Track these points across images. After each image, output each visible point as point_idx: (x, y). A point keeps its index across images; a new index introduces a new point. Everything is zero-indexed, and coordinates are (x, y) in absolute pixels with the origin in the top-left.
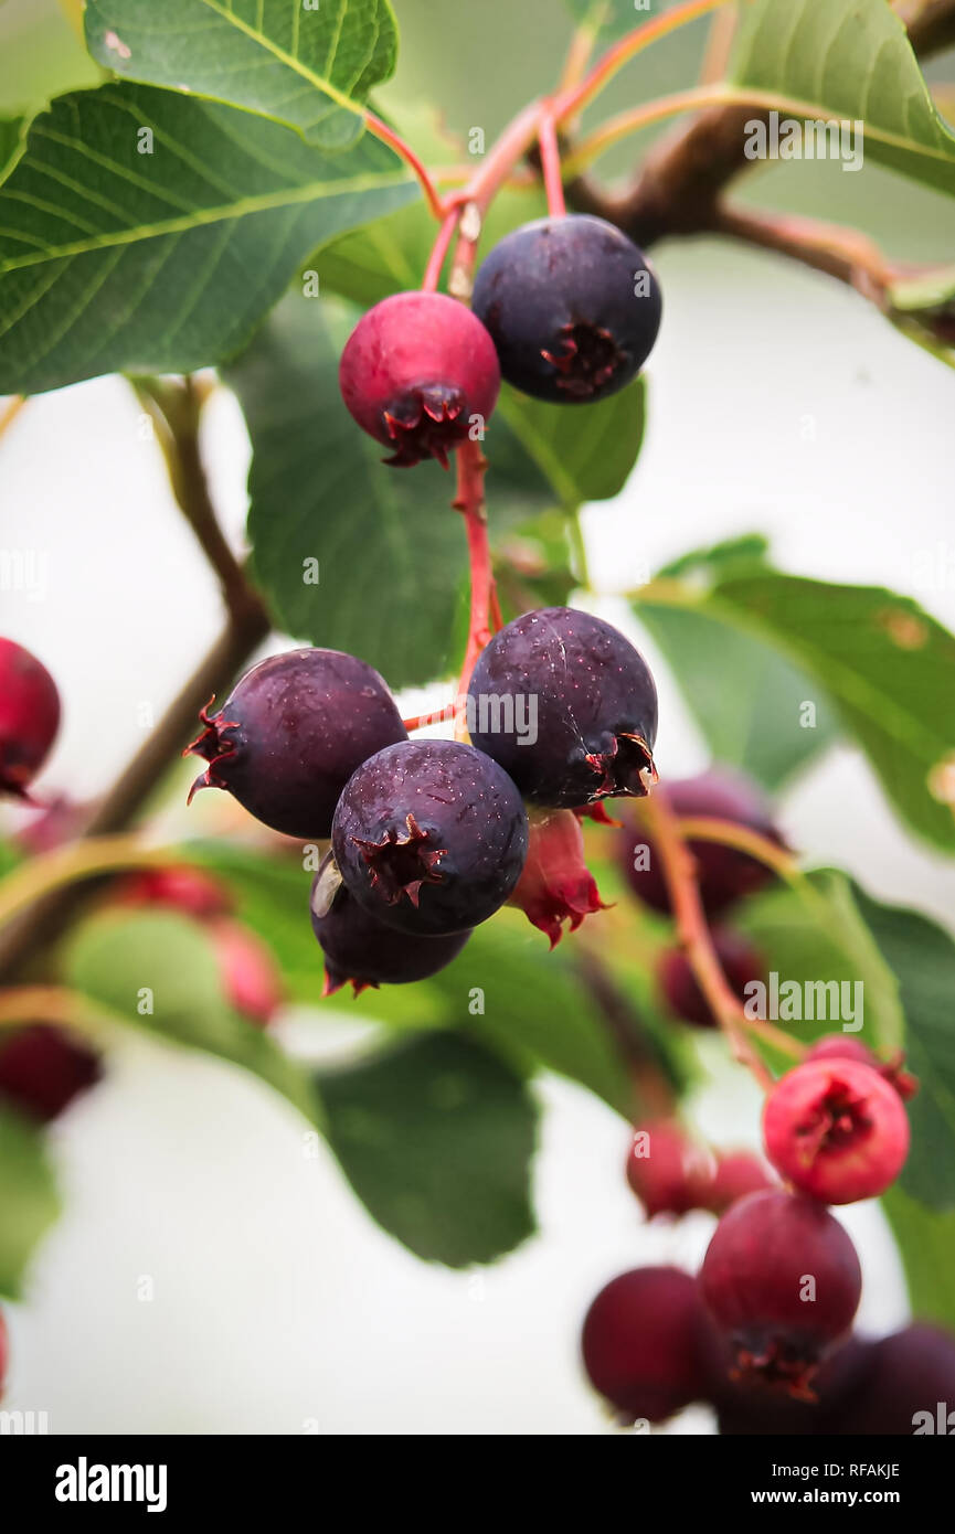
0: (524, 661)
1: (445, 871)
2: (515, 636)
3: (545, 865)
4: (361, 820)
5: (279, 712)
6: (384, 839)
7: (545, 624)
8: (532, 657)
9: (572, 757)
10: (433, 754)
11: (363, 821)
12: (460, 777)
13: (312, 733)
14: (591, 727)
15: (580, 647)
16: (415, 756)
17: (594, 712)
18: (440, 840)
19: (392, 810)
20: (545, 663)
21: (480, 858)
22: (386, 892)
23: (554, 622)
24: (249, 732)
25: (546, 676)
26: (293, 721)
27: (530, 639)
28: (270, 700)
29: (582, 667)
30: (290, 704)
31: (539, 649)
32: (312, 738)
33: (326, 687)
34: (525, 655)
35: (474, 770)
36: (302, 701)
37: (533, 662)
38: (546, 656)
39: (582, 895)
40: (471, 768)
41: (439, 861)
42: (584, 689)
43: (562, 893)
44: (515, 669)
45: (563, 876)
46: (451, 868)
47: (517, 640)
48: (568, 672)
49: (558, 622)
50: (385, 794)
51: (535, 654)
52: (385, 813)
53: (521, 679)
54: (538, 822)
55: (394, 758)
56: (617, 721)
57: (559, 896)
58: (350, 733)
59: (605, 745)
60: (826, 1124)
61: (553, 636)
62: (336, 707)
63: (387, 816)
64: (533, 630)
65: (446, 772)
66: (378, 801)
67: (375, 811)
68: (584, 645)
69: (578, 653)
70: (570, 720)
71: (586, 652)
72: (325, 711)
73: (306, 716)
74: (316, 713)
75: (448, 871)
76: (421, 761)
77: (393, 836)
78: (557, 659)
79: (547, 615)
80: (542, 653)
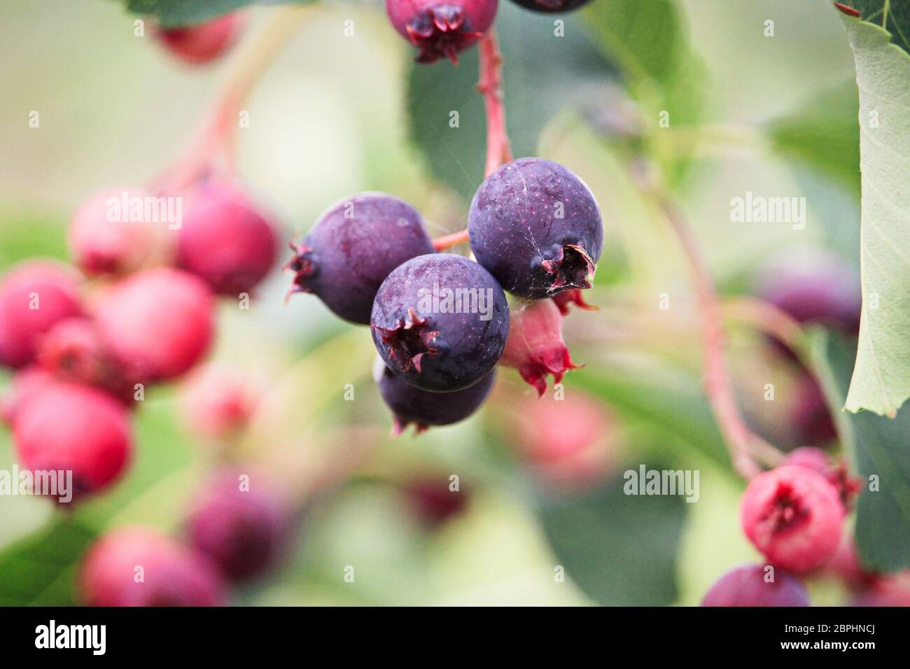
0: (499, 197)
1: (439, 346)
2: (495, 180)
3: (528, 340)
4: (383, 312)
5: (338, 240)
6: (396, 325)
7: (515, 170)
8: (504, 194)
9: (533, 263)
10: (434, 265)
11: (385, 313)
12: (451, 280)
13: (359, 253)
14: (545, 242)
15: (538, 185)
16: (422, 266)
17: (547, 231)
18: (435, 324)
19: (402, 305)
20: (512, 198)
21: (466, 335)
22: (399, 362)
23: (522, 168)
24: (320, 254)
25: (513, 207)
26: (347, 246)
27: (504, 181)
28: (333, 232)
29: (538, 200)
30: (346, 234)
31: (509, 188)
32: (360, 257)
33: (371, 221)
34: (500, 192)
35: (463, 275)
36: (354, 231)
37: (505, 197)
38: (514, 192)
39: (558, 360)
40: (460, 273)
41: (434, 339)
42: (539, 214)
43: (541, 358)
44: (494, 202)
45: (542, 347)
46: (443, 344)
47: (496, 182)
48: (528, 203)
49: (524, 168)
50: (399, 294)
51: (506, 192)
52: (397, 307)
53: (497, 209)
54: (519, 309)
55: (408, 269)
56: (564, 237)
57: (540, 361)
58: (388, 252)
59: (555, 253)
60: (776, 514)
61: (519, 178)
62: (378, 234)
63: (399, 310)
64: (507, 174)
65: (441, 277)
66: (395, 299)
67: (392, 307)
68: (541, 184)
69: (535, 190)
70: (530, 238)
71: (541, 189)
72: (370, 238)
73: (356, 241)
74: (362, 239)
75: (441, 346)
76: (425, 270)
77: (403, 323)
78: (521, 194)
79: (518, 164)
80: (511, 190)
